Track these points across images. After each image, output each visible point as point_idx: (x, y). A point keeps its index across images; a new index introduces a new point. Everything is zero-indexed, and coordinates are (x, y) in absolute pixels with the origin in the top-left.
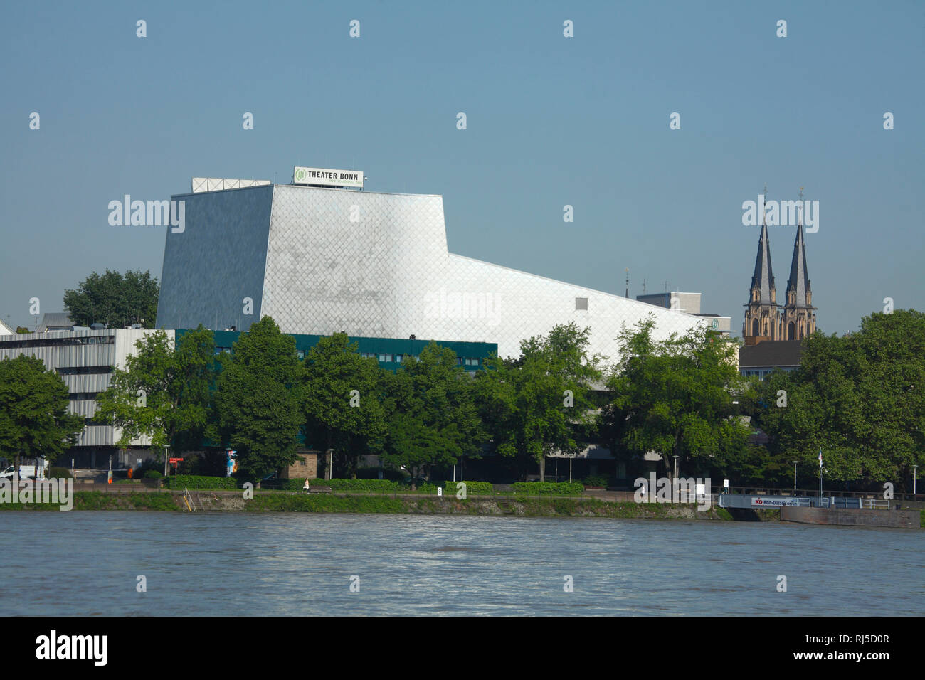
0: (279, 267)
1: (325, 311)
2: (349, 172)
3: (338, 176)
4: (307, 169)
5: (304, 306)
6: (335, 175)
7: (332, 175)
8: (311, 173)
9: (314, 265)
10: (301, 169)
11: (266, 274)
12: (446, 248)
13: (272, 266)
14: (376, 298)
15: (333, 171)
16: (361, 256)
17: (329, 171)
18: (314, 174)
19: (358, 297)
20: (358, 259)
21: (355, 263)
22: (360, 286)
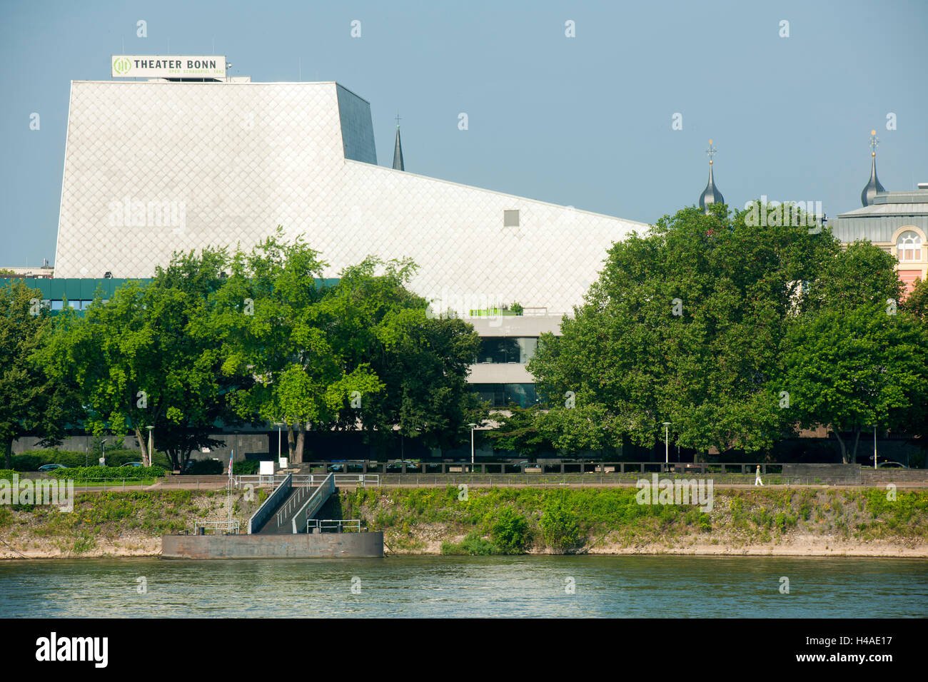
0: (83, 189)
1: (161, 246)
2: (201, 59)
3: (184, 64)
4: (132, 58)
5: (125, 240)
6: (178, 64)
7: (174, 64)
8: (140, 64)
9: (141, 184)
10: (122, 58)
11: (63, 201)
12: (342, 153)
13: (73, 189)
14: (243, 224)
15: (175, 58)
16: (217, 169)
17: (168, 58)
18: (144, 64)
19: (213, 225)
20: (212, 174)
21: (207, 180)
22: (217, 210)
